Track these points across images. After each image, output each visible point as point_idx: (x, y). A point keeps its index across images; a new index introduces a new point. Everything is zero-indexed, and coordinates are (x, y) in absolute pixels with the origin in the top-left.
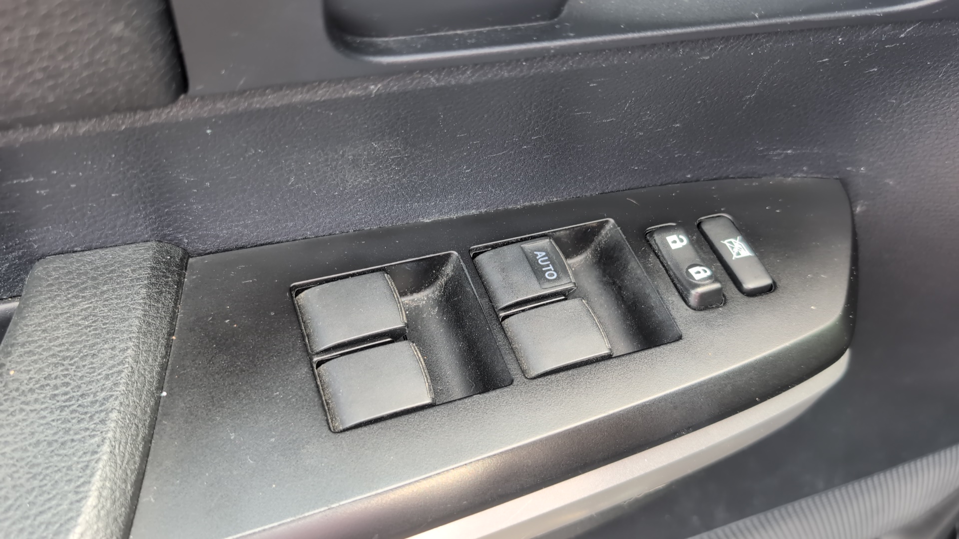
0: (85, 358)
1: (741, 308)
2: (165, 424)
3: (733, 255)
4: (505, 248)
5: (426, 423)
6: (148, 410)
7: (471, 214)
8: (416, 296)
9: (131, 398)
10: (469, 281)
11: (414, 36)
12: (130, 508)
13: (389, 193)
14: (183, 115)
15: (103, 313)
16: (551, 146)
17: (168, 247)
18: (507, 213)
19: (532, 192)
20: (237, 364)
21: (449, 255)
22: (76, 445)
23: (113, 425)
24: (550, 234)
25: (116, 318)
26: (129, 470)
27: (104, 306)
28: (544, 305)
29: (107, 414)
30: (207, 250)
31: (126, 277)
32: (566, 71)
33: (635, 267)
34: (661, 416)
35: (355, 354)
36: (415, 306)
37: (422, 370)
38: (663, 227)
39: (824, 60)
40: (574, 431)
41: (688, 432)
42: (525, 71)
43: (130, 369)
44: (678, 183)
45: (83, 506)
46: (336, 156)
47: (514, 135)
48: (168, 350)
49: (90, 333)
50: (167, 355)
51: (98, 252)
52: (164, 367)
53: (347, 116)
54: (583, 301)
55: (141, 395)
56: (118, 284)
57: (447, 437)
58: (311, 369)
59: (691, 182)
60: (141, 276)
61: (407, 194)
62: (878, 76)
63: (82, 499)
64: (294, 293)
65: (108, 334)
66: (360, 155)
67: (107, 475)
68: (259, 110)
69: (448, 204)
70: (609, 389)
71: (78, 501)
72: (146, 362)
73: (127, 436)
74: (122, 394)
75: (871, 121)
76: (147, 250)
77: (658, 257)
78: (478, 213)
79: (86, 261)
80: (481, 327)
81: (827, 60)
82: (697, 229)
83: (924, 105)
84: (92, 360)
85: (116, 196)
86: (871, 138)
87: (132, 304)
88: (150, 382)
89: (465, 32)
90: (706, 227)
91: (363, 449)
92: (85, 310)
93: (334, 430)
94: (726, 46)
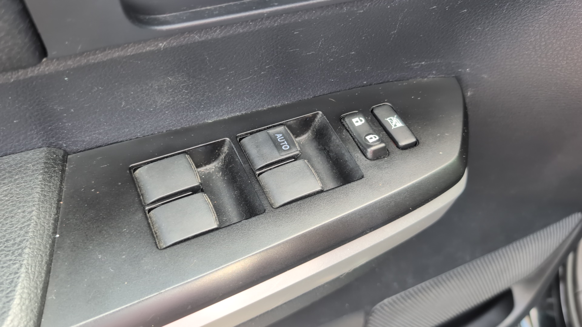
0: (7, 219)
1: (398, 157)
2: (59, 253)
3: (392, 127)
4: (258, 133)
5: (214, 239)
6: (48, 246)
7: (236, 115)
8: (208, 167)
9: (36, 240)
10: (237, 155)
11: (181, 12)
12: (41, 303)
13: (184, 107)
14: (48, 70)
15: (17, 192)
16: (278, 71)
17: (53, 150)
18: (258, 113)
19: (272, 99)
20: (100, 214)
21: (224, 141)
22: (5, 270)
23: (26, 256)
24: (285, 123)
25: (24, 194)
26: (38, 282)
27: (17, 187)
28: (282, 165)
29: (22, 250)
30: (79, 150)
31: (29, 169)
32: (277, 26)
33: (335, 139)
34: (353, 223)
35: (170, 203)
36: (208, 172)
37: (211, 209)
38: (351, 113)
39: (434, 7)
40: (302, 236)
41: (371, 231)
42: (252, 27)
43: (35, 223)
44: (359, 87)
45: (12, 304)
46: (148, 87)
47: (254, 66)
48: (58, 210)
49: (9, 204)
50: (57, 213)
51: (11, 156)
52: (56, 220)
53: (149, 63)
54: (305, 161)
55: (43, 237)
56: (25, 174)
57: (227, 246)
58: (145, 214)
59: (367, 86)
60: (38, 168)
61: (195, 106)
62: (468, 14)
63: (11, 300)
64: (132, 171)
65: (20, 204)
66: (162, 85)
67: (24, 285)
68: (94, 64)
69: (222, 111)
70: (322, 210)
71: (8, 302)
72: (45, 218)
73: (36, 261)
74: (31, 238)
75: (468, 41)
76: (41, 152)
77: (348, 131)
78: (241, 114)
79: (5, 162)
80: (246, 181)
81: (435, 7)
82: (371, 113)
83: (497, 29)
84: (11, 220)
85: (17, 122)
86: (470, 51)
87: (34, 185)
88: (48, 229)
89: (212, 7)
90: (376, 112)
91: (178, 257)
92: (5, 191)
93: (161, 248)
94: (372, 4)
